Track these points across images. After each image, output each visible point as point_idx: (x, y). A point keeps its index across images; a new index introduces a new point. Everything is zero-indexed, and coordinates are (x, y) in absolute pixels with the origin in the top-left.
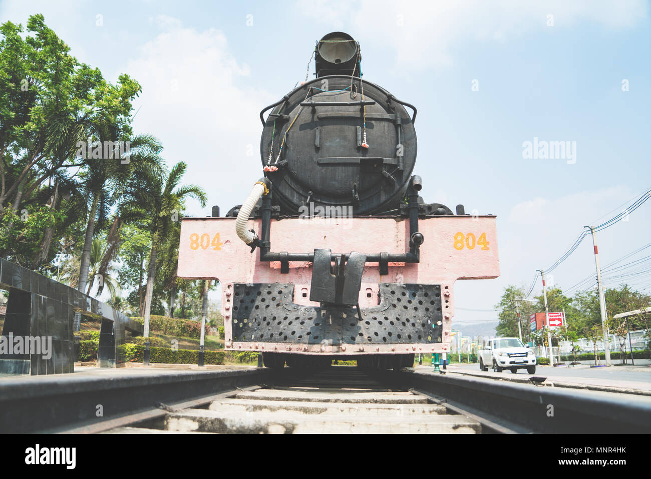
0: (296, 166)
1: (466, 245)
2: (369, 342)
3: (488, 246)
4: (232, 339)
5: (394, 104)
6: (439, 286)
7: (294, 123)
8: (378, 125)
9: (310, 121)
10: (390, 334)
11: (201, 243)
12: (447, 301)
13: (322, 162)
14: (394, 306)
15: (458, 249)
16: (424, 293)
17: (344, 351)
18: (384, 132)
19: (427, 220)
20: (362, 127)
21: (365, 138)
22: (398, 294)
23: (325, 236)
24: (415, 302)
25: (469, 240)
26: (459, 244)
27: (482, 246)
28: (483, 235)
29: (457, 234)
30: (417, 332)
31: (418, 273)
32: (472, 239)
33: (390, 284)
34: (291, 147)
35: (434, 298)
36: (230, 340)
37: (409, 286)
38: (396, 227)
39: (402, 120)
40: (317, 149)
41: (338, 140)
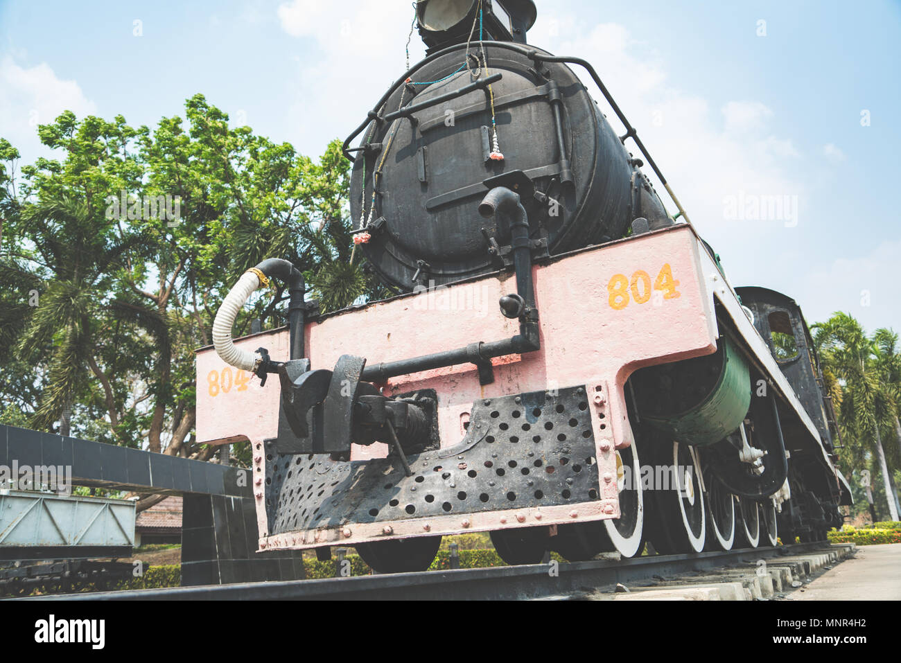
0: (397, 223)
1: (631, 297)
2: (409, 516)
3: (677, 289)
4: (267, 534)
5: (547, 67)
6: (583, 387)
7: (388, 152)
8: (519, 112)
9: (410, 142)
10: (462, 496)
11: (222, 383)
12: (602, 416)
13: (432, 205)
14: (490, 440)
15: (617, 308)
16: (555, 405)
17: (347, 537)
18: (530, 123)
19: (554, 265)
20: (491, 126)
21: (495, 143)
22: (504, 417)
23: (389, 334)
24: (538, 427)
25: (638, 285)
26: (617, 298)
27: (666, 291)
28: (666, 270)
29: (612, 280)
30: (531, 484)
31: (547, 369)
32: (643, 282)
33: (492, 400)
34: (387, 194)
35: (576, 413)
36: (265, 534)
37: (527, 398)
38: (501, 291)
39: (560, 90)
40: (425, 185)
41: (454, 161)
